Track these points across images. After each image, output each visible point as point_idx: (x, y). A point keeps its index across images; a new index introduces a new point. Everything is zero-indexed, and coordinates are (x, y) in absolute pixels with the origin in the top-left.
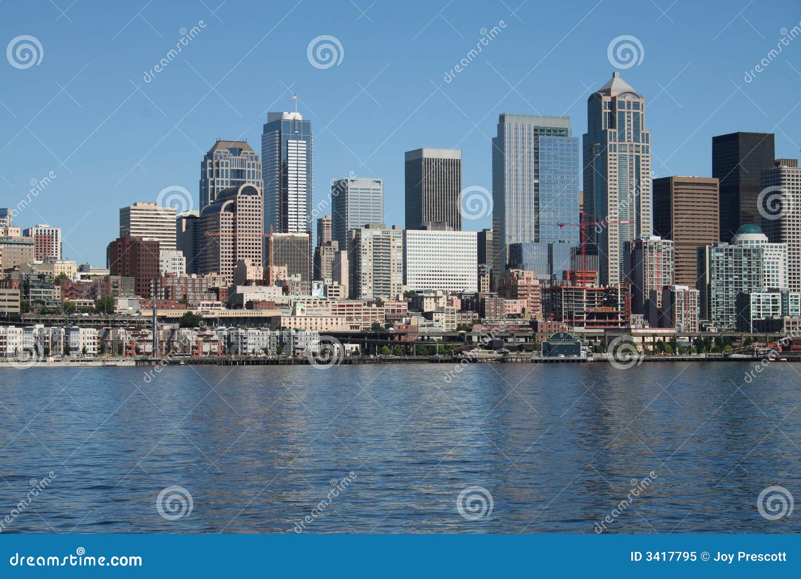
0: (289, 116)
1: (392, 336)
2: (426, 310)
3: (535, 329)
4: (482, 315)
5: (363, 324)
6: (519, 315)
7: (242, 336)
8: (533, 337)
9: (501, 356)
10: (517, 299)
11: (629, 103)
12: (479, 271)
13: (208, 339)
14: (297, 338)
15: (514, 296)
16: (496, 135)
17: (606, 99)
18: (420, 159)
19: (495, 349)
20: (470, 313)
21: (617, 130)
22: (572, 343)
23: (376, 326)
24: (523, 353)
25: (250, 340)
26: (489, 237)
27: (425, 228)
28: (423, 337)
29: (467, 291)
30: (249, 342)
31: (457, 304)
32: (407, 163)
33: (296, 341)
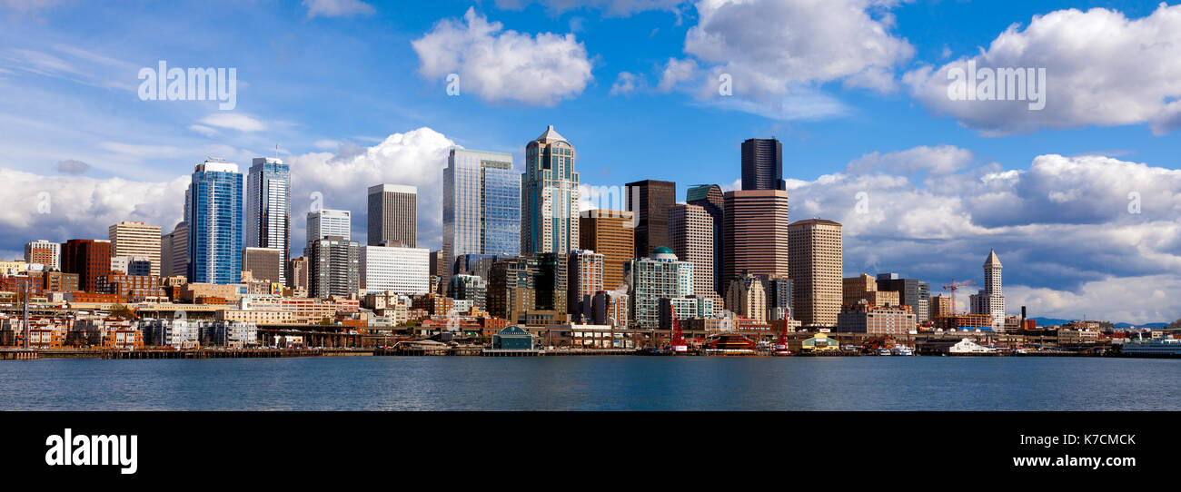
0: (271, 160)
1: (340, 329)
2: (377, 308)
3: (483, 325)
4: (432, 312)
5: (313, 320)
6: (466, 313)
7: (165, 328)
8: (480, 332)
9: (450, 348)
10: (465, 299)
11: (562, 150)
12: (430, 281)
13: (122, 329)
14: (231, 330)
15: (462, 297)
16: (446, 166)
17: (542, 146)
18: (381, 193)
19: (443, 341)
20: (420, 311)
21: (551, 170)
22: (522, 337)
23: (326, 320)
24: (472, 345)
25: (176, 330)
26: (440, 256)
27: (383, 245)
28: (371, 330)
29: (418, 293)
30: (174, 333)
31: (409, 303)
32: (369, 196)
33: (230, 333)
